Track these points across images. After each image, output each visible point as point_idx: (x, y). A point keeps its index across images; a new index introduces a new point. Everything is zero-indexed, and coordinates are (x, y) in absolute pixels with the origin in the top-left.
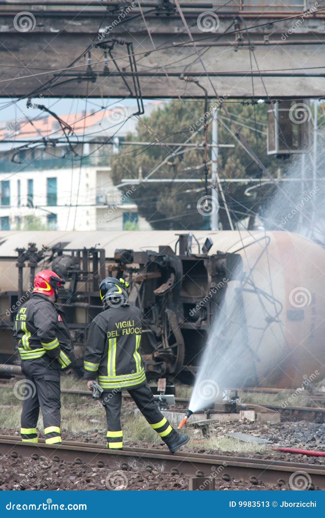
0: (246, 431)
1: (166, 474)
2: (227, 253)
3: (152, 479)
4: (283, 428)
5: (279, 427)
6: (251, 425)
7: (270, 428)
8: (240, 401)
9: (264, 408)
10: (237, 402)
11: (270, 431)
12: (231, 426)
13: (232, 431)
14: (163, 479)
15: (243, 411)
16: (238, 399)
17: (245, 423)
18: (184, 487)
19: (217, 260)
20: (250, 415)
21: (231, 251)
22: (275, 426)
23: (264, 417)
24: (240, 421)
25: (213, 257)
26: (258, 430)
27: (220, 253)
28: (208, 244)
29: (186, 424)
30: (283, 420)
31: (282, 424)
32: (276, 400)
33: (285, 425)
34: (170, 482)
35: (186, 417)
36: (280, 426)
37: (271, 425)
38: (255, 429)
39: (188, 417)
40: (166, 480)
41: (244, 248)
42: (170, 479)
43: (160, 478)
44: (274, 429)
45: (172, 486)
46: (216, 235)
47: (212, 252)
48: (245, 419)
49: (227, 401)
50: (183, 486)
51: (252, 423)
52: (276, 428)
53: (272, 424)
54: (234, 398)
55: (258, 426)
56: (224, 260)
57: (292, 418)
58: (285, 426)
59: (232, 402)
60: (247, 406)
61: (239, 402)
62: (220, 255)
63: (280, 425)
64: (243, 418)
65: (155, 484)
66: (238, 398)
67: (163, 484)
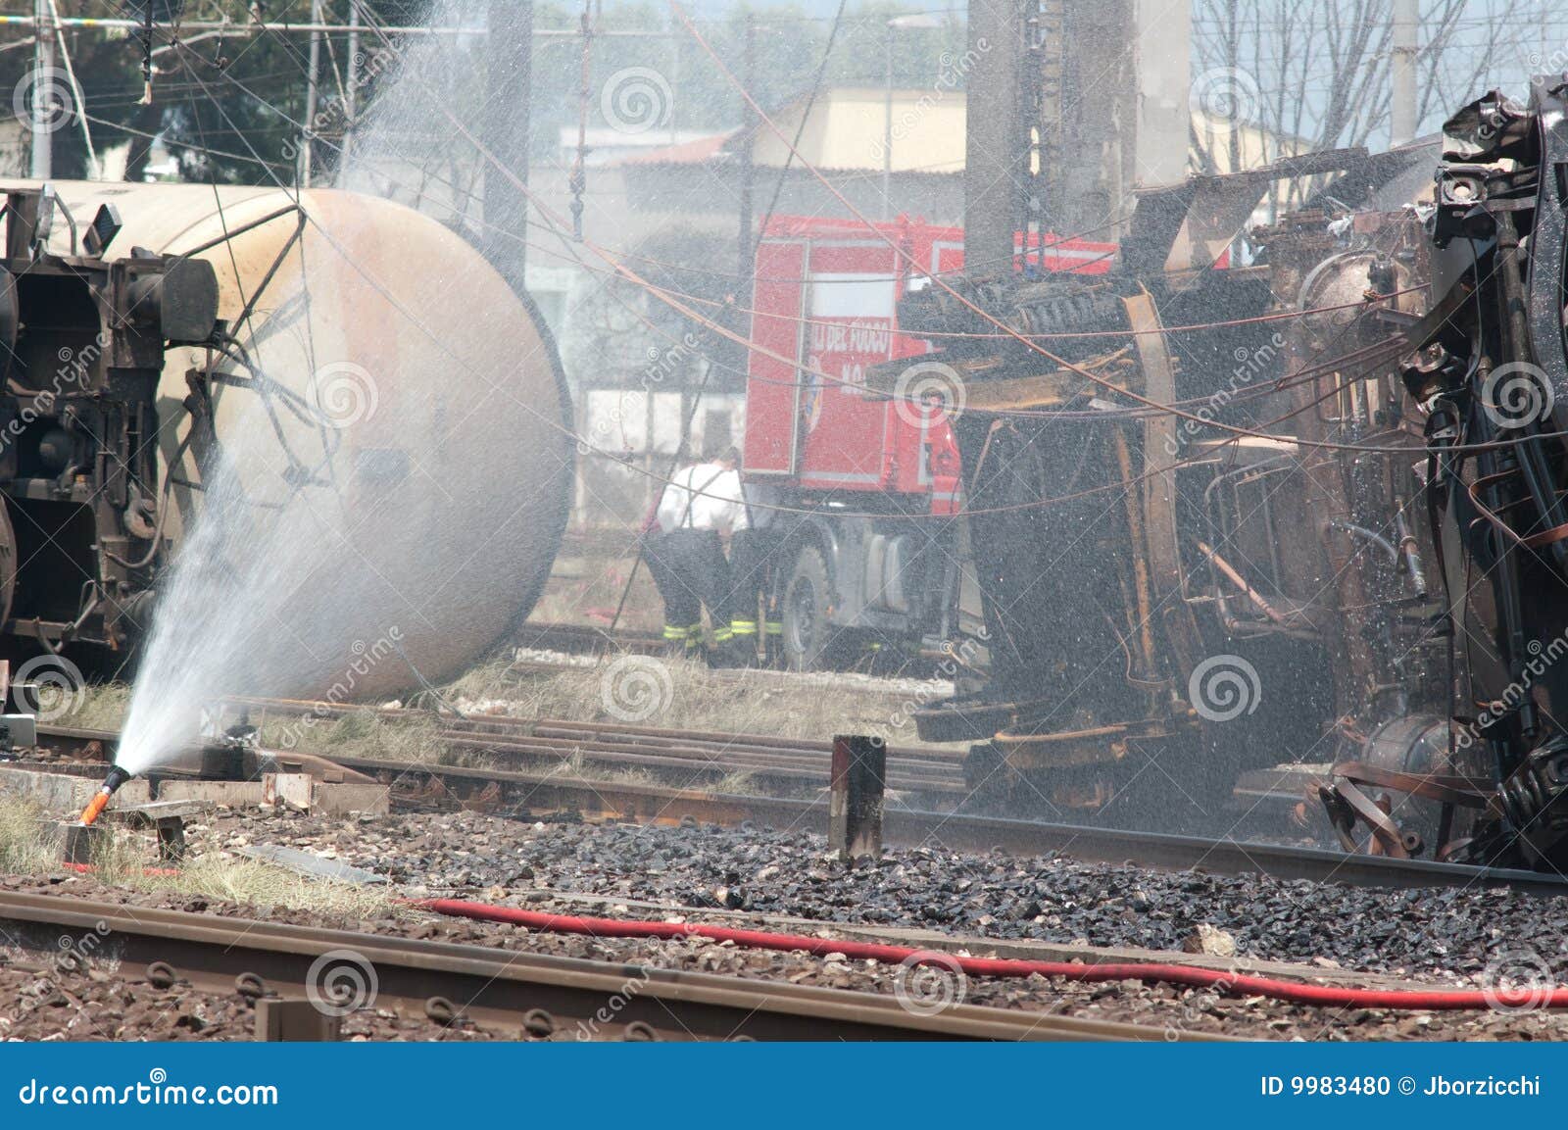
0: (288, 838)
1: (140, 983)
2: (167, 256)
3: (98, 1000)
4: (407, 833)
5: (390, 830)
6: (299, 821)
7: (364, 833)
8: (255, 743)
9: (334, 765)
10: (246, 744)
11: (363, 840)
12: (233, 820)
13: (241, 840)
14: (133, 1001)
15: (272, 775)
16: (250, 736)
17: (278, 815)
18: (213, 1029)
19: (134, 276)
20: (294, 789)
21: (178, 249)
22: (376, 826)
23: (336, 794)
24: (263, 805)
25: (119, 266)
26: (327, 838)
27: (140, 256)
28: (105, 226)
29: (103, 811)
30: (396, 807)
31: (401, 822)
32: (339, 739)
33: (411, 822)
34: (159, 1009)
35: (106, 789)
36: (396, 827)
37: (363, 823)
38: (317, 835)
39: (113, 789)
40: (147, 1003)
41: (227, 237)
42: (155, 1001)
43: (126, 994)
44: (377, 837)
45: (171, 1023)
46: (126, 195)
47: (117, 251)
48: (279, 801)
49: (214, 740)
50: (209, 1022)
51: (300, 814)
52: (385, 835)
53: (366, 819)
54: (236, 732)
55: (324, 825)
56: (157, 280)
57: (426, 802)
58: (410, 826)
59: (231, 742)
60: (278, 758)
61: (251, 743)
62: (140, 262)
63: (393, 824)
64: (271, 797)
65: (111, 1016)
66: (251, 729)
67: (139, 1018)
